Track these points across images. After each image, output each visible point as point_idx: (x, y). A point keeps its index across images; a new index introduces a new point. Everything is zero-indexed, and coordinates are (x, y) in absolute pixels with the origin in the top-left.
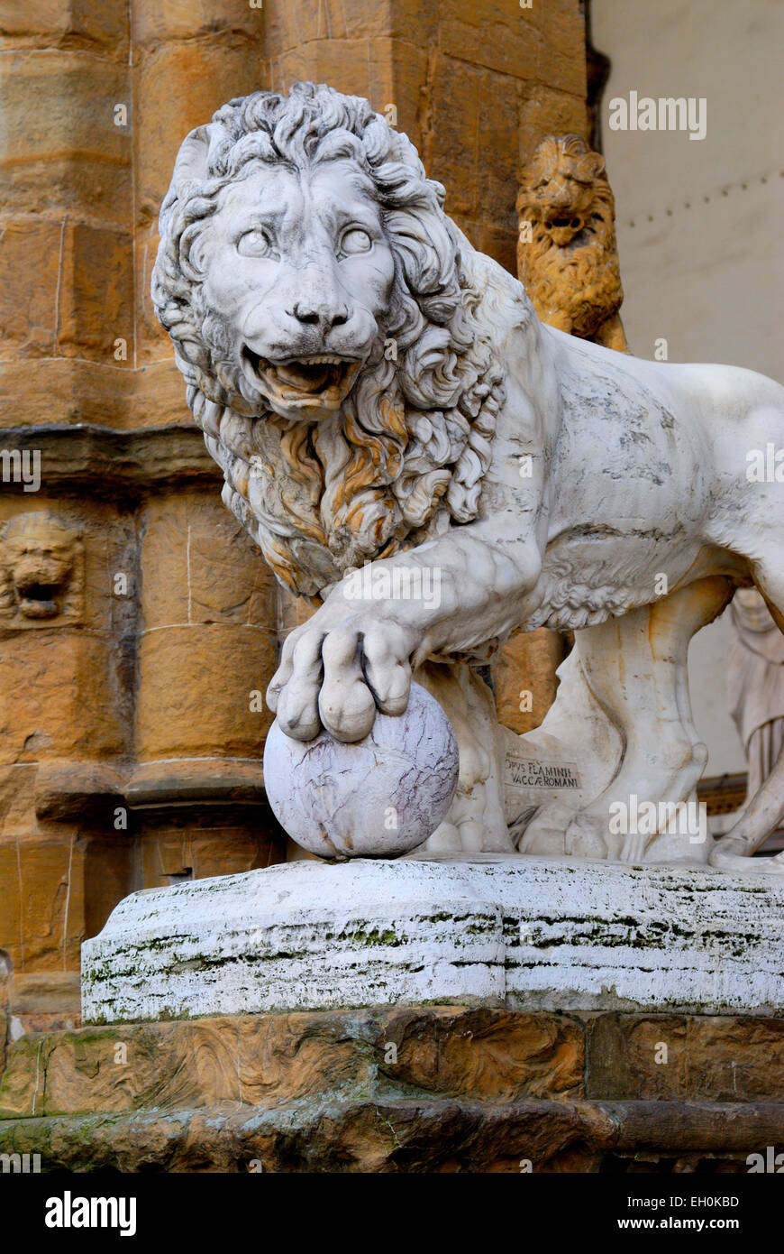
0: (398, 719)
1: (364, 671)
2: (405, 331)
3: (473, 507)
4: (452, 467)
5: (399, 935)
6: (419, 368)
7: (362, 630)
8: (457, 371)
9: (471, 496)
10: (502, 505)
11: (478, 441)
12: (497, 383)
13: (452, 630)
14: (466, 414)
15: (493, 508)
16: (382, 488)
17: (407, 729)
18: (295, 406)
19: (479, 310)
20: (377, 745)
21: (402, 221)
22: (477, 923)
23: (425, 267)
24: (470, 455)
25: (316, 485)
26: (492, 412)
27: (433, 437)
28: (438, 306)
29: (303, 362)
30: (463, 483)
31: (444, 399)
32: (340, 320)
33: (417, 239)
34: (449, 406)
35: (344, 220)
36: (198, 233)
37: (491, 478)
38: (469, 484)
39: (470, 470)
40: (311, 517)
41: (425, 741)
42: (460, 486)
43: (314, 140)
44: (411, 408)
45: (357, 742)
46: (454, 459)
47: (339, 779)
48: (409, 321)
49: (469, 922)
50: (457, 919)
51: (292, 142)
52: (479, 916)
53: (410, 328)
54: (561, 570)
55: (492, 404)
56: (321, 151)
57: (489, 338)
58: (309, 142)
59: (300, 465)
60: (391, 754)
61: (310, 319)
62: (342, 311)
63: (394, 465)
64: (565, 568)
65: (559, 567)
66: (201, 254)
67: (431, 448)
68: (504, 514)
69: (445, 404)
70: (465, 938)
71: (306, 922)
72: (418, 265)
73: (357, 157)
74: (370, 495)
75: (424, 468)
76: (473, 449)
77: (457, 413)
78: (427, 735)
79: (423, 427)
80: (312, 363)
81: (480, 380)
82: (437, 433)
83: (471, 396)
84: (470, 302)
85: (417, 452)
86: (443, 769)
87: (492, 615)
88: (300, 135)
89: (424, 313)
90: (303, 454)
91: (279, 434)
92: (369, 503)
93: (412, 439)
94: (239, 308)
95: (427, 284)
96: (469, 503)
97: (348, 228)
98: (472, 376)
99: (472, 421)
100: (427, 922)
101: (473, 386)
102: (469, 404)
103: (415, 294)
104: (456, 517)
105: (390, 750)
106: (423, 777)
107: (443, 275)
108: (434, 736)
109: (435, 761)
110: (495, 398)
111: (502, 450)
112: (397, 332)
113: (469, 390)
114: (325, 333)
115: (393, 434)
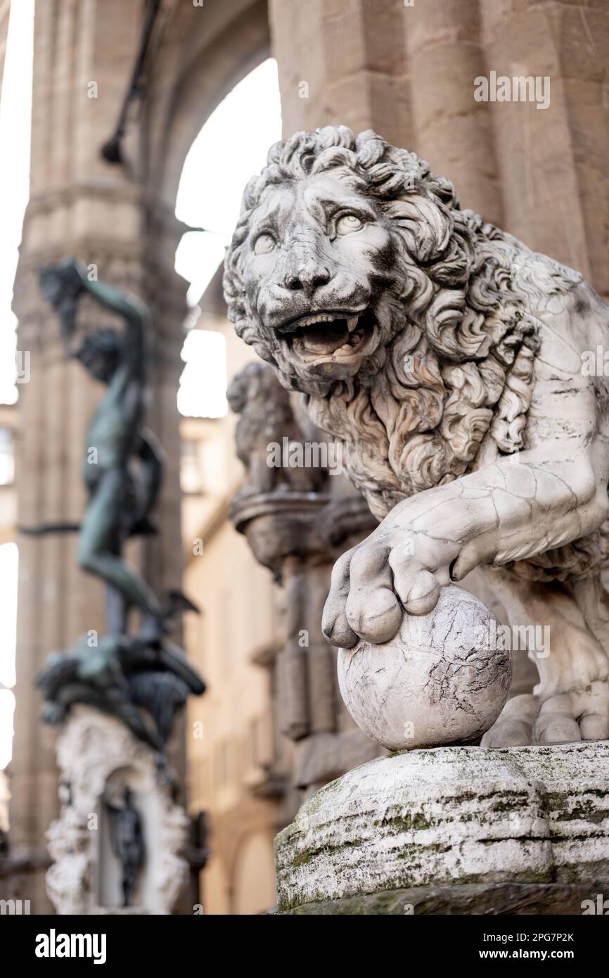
0: (424, 617)
1: (391, 581)
2: (417, 296)
3: (516, 437)
4: (495, 408)
5: (427, 817)
6: (437, 325)
8: (482, 327)
9: (514, 427)
10: (549, 434)
11: (515, 383)
12: (530, 333)
14: (502, 362)
15: (541, 437)
16: (428, 432)
17: (433, 626)
18: (312, 366)
20: (405, 643)
21: (399, 207)
22: (504, 800)
23: (421, 239)
24: (510, 396)
25: (382, 442)
26: (528, 359)
27: (467, 382)
28: (442, 270)
29: (302, 324)
30: (505, 419)
31: (471, 349)
32: (320, 281)
33: (413, 219)
34: (479, 355)
35: (331, 208)
38: (510, 419)
39: (511, 406)
40: (385, 469)
41: (453, 635)
42: (503, 422)
43: (307, 157)
44: (445, 361)
45: (385, 643)
46: (493, 398)
47: (377, 677)
48: (418, 286)
49: (495, 799)
50: (482, 798)
51: (291, 163)
52: (508, 793)
53: (420, 292)
55: (526, 352)
56: (316, 164)
57: (520, 301)
58: (304, 161)
59: (365, 427)
60: (418, 650)
61: (295, 285)
63: (434, 410)
67: (467, 392)
68: (551, 441)
69: (474, 355)
70: (492, 815)
71: (359, 811)
72: (416, 238)
73: (349, 164)
74: (417, 440)
75: (464, 410)
76: (512, 390)
77: (489, 361)
78: (456, 630)
79: (456, 376)
80: (309, 324)
81: (510, 332)
82: (470, 379)
83: (502, 347)
84: (504, 279)
85: (454, 397)
86: (477, 659)
89: (434, 279)
90: (366, 417)
91: (345, 405)
92: (416, 445)
93: (448, 387)
95: (425, 252)
96: (511, 434)
97: (337, 215)
98: (500, 330)
99: (508, 369)
100: (452, 803)
102: (502, 353)
103: (420, 264)
104: (502, 448)
105: (417, 646)
106: (454, 668)
107: (439, 242)
108: (464, 630)
109: (466, 653)
110: (529, 347)
111: (543, 389)
112: (411, 298)
113: (500, 342)
114: (311, 295)
115: (429, 384)
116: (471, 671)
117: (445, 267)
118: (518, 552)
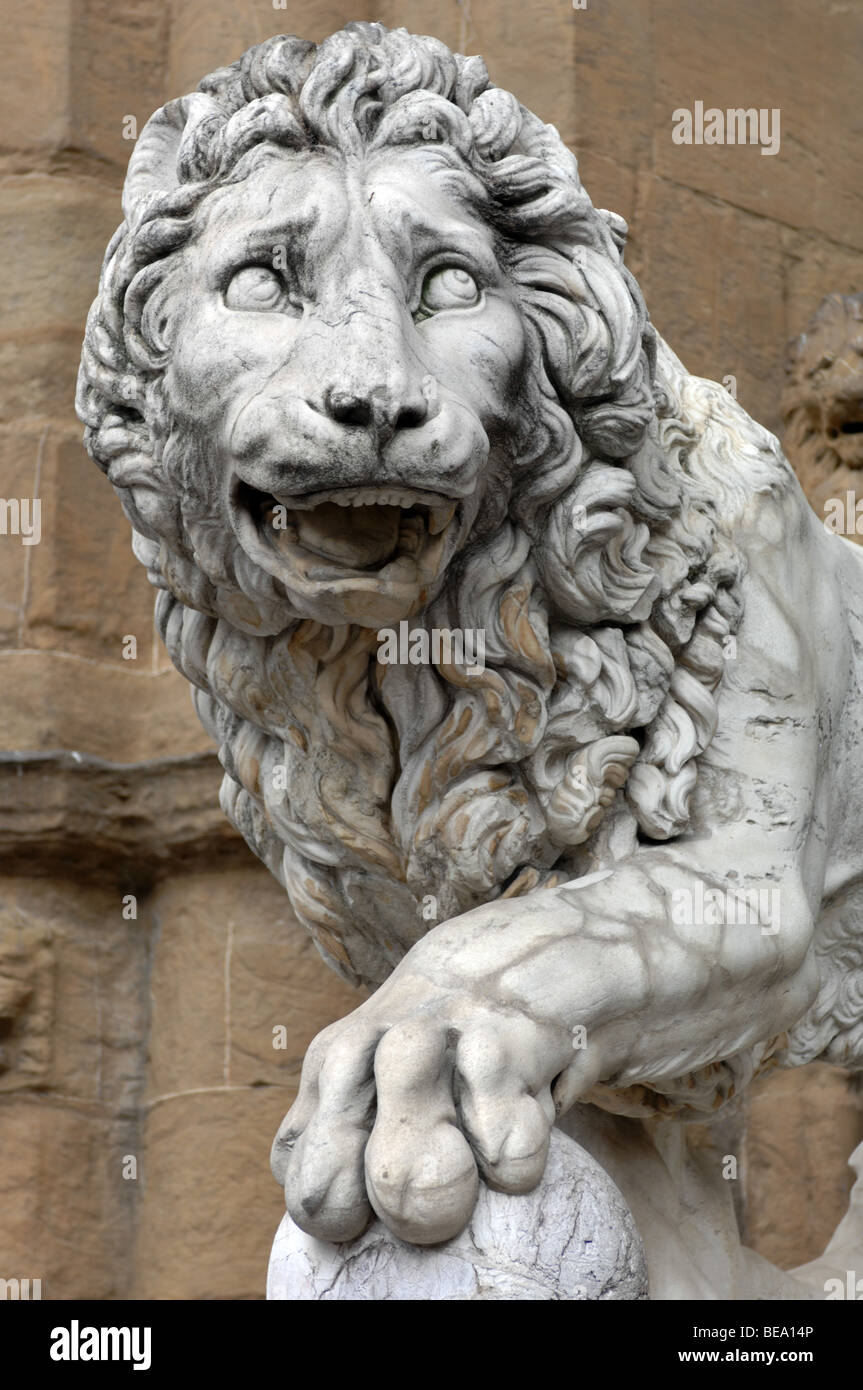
0: (523, 1200)
1: (457, 1104)
2: (547, 467)
3: (679, 805)
4: (641, 734)
6: (575, 539)
7: (456, 1023)
8: (648, 555)
9: (677, 788)
10: (736, 810)
11: (691, 687)
12: (726, 583)
13: (639, 1037)
14: (668, 637)
15: (719, 814)
16: (502, 768)
17: (541, 1222)
18: (328, 592)
19: (693, 458)
20: (481, 1251)
21: (543, 263)
23: (585, 346)
24: (677, 714)
26: (718, 637)
27: (604, 675)
28: (610, 423)
29: (341, 500)
30: (661, 765)
31: (624, 604)
32: (412, 418)
33: (570, 297)
34: (635, 617)
35: (426, 243)
36: (158, 281)
37: (716, 760)
38: (673, 766)
39: (676, 741)
40: (372, 825)
42: (655, 770)
43: (372, 104)
44: (563, 621)
45: (438, 1246)
46: (644, 718)
48: (555, 447)
51: (333, 108)
53: (557, 461)
55: (717, 622)
56: (386, 126)
57: (711, 504)
58: (363, 109)
59: (354, 725)
60: (508, 1270)
61: (352, 415)
62: (414, 400)
63: (529, 723)
66: (161, 317)
67: (600, 693)
68: (738, 829)
69: (626, 614)
72: (572, 342)
73: (457, 141)
74: (482, 780)
75: (584, 732)
76: (681, 703)
77: (649, 633)
78: (583, 1234)
79: (585, 654)
80: (358, 503)
81: (694, 575)
82: (611, 667)
83: (676, 603)
84: (677, 443)
85: (571, 700)
87: (717, 1012)
88: (346, 95)
89: (585, 434)
90: (359, 704)
91: (314, 668)
92: (477, 793)
93: (563, 677)
94: (225, 406)
95: (587, 377)
96: (672, 799)
97: (433, 261)
98: (680, 566)
99: (680, 653)
101: (679, 586)
102: (673, 618)
103: (565, 398)
104: (648, 828)
105: (506, 1261)
107: (619, 362)
108: (596, 1237)
111: (736, 709)
112: (534, 472)
113: (673, 591)
114: (383, 443)
115: (529, 666)
117: (616, 417)
118: (662, 1067)
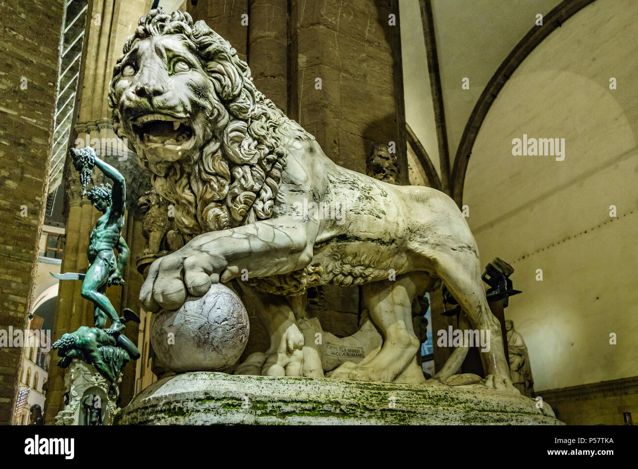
1: (183, 274)
2: (219, 120)
3: (268, 210)
4: (258, 193)
5: (185, 410)
6: (229, 139)
8: (256, 148)
9: (267, 205)
10: (285, 212)
11: (271, 181)
12: (280, 155)
15: (281, 213)
16: (217, 201)
17: (204, 304)
20: (186, 311)
22: (230, 402)
24: (266, 187)
25: (194, 205)
26: (279, 169)
27: (244, 177)
28: (235, 107)
30: (262, 200)
31: (247, 158)
32: (158, 93)
33: (223, 74)
34: (252, 162)
35: (171, 54)
37: (279, 200)
38: (265, 200)
39: (267, 194)
41: (215, 309)
43: (161, 23)
44: (232, 164)
46: (257, 188)
47: (167, 329)
49: (225, 402)
50: (218, 400)
52: (232, 398)
53: (221, 118)
54: (336, 257)
55: (278, 165)
56: (166, 29)
57: (279, 138)
58: (158, 25)
59: (185, 196)
60: (193, 316)
61: (142, 93)
62: (159, 88)
63: (223, 188)
64: (337, 256)
65: (335, 255)
67: (243, 181)
68: (286, 216)
69: (249, 161)
70: (222, 411)
72: (222, 85)
73: (186, 33)
74: (212, 204)
75: (239, 191)
76: (268, 185)
77: (257, 166)
78: (217, 307)
79: (238, 172)
80: (149, 120)
81: (270, 153)
82: (246, 175)
83: (265, 160)
85: (236, 183)
86: (227, 324)
89: (230, 113)
90: (186, 191)
91: (174, 182)
92: (212, 208)
93: (233, 177)
95: (226, 94)
96: (265, 208)
97: (174, 59)
98: (266, 150)
99: (267, 173)
100: (200, 402)
101: (267, 156)
103: (223, 102)
104: (259, 216)
106: (213, 328)
108: (221, 307)
109: (221, 320)
110: (280, 163)
111: (285, 187)
112: (216, 121)
113: (265, 157)
114: (151, 100)
115: (221, 174)
116: (223, 330)
117: (237, 106)
